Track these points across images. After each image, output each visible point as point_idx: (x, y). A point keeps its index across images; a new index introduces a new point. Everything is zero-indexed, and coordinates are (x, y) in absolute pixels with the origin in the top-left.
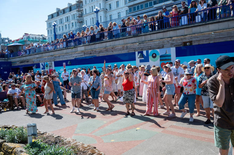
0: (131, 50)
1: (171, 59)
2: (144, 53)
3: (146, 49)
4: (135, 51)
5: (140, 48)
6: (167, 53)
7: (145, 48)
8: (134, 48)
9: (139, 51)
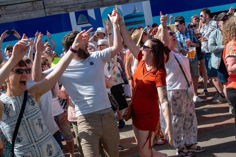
0: (57, 9)
1: (144, 21)
2: (89, 15)
3: (94, 5)
4: (66, 10)
5: (79, 4)
6: (137, 11)
7: (90, 3)
8: (63, 4)
9: (77, 11)
